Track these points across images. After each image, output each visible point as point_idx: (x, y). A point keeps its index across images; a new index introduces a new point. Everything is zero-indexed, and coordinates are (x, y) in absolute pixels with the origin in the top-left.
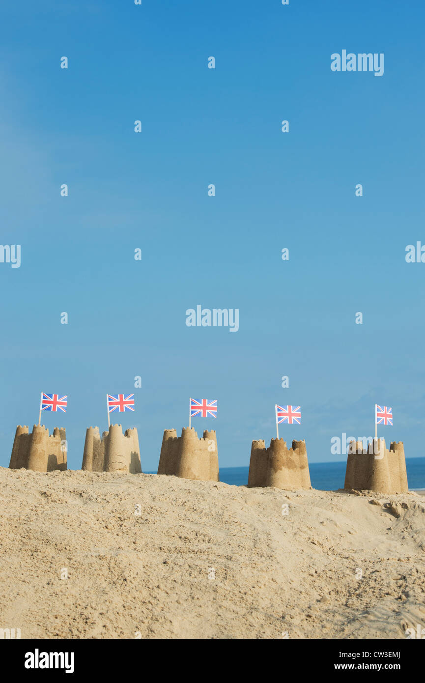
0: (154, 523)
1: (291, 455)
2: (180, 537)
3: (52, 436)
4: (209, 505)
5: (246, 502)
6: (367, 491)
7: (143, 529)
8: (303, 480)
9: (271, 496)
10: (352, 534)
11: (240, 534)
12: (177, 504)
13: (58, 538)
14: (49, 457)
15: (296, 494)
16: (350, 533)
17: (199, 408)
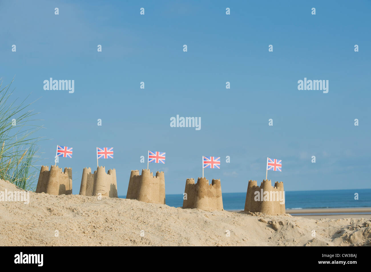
0: (116, 231)
1: (210, 189)
2: (131, 240)
3: (63, 173)
4: (154, 219)
5: (178, 218)
6: (258, 213)
7: (108, 235)
8: (218, 205)
9: (195, 215)
10: (245, 241)
11: (170, 240)
12: (134, 218)
13: (49, 239)
14: (60, 186)
15: (212, 213)
16: (243, 240)
17: (154, 157)
